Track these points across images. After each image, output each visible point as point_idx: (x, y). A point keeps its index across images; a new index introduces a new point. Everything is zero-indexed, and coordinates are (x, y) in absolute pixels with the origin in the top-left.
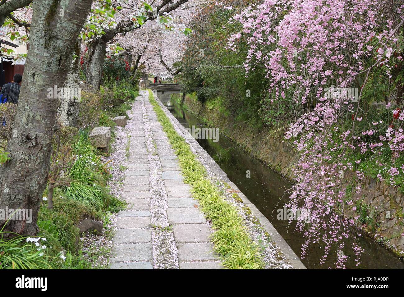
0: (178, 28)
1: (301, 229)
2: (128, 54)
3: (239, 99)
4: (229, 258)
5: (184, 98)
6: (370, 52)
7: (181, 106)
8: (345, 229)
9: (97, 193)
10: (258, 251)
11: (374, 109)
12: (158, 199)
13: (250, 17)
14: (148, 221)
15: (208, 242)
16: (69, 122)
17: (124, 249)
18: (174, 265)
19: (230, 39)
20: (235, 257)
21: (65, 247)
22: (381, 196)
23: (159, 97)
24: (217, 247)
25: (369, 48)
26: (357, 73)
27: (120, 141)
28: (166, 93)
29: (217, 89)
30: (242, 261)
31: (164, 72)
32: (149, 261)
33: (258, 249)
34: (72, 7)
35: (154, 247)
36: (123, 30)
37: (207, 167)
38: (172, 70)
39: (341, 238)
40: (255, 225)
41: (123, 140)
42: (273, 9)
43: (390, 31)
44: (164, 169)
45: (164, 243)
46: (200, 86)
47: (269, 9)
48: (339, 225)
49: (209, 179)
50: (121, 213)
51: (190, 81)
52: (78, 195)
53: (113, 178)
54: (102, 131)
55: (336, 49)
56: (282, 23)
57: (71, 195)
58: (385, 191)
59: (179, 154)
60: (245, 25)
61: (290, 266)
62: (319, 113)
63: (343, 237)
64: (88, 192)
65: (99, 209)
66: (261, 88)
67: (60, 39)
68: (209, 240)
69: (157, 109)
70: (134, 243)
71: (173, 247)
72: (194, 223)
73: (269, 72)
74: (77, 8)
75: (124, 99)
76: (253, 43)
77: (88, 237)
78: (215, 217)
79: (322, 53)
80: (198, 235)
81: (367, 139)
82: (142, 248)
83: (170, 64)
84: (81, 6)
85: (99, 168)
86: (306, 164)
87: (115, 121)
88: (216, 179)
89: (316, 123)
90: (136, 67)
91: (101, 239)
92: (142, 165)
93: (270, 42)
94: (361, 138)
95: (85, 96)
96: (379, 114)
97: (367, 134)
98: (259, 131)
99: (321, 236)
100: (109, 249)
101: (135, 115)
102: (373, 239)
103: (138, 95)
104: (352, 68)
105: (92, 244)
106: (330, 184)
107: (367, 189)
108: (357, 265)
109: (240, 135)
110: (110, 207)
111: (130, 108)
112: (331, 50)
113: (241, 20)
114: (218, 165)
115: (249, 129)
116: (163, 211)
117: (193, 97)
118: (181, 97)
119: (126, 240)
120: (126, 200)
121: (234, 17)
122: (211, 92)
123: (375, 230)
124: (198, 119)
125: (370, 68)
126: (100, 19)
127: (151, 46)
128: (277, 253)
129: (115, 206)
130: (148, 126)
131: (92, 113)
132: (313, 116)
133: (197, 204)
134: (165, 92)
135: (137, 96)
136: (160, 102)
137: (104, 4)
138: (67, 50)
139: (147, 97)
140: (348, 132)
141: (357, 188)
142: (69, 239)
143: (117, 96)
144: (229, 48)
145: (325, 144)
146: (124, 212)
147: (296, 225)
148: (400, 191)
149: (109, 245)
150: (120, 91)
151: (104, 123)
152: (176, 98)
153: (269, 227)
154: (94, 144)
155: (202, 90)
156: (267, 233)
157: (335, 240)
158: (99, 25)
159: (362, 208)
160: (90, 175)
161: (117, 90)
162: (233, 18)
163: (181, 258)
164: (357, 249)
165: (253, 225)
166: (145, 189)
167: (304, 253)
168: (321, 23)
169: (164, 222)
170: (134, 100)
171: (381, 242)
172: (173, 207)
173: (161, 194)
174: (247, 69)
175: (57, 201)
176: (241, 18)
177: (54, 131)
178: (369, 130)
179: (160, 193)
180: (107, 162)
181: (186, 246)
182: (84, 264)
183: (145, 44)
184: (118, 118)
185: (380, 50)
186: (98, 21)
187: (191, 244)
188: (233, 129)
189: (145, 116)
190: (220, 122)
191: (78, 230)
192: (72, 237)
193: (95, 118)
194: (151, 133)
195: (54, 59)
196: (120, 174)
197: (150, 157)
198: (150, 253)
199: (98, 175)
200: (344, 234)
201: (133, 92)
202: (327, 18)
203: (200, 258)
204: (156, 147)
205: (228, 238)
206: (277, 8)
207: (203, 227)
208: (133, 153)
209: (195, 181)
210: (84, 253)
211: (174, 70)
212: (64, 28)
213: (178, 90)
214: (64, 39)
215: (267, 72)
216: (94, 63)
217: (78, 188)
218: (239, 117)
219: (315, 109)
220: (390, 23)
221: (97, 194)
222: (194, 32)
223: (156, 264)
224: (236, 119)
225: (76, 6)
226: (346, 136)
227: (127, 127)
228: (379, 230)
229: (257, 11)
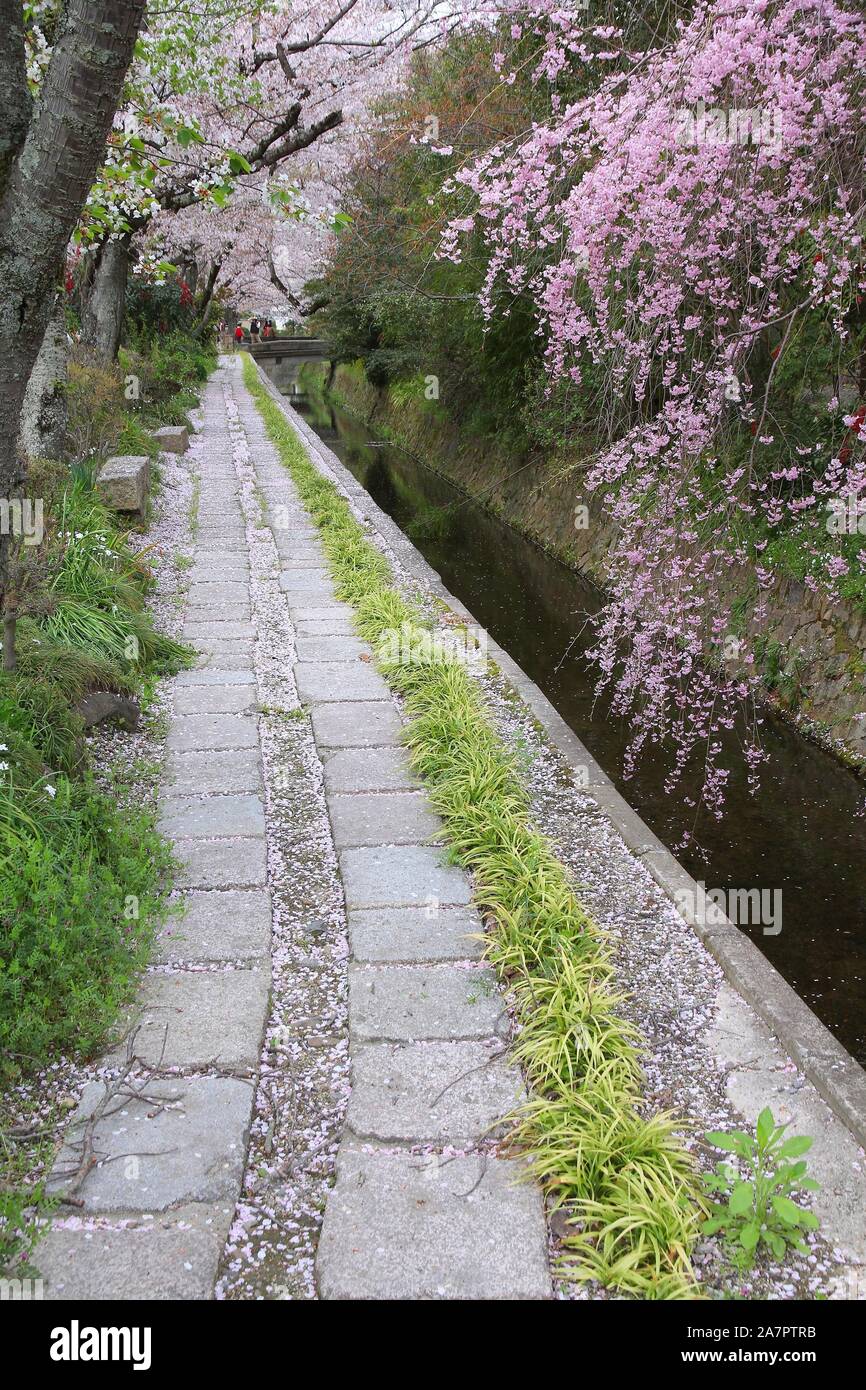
0: (318, 216)
1: (623, 711)
2: (187, 263)
3: (473, 379)
4: (445, 784)
5: (332, 375)
6: (794, 272)
7: (325, 394)
8: (726, 708)
9: (121, 628)
10: (515, 767)
11: (806, 407)
12: (272, 640)
13: (498, 177)
14: (250, 695)
15: (397, 746)
16: (43, 446)
17: (193, 765)
18: (316, 803)
19: (447, 233)
20: (460, 783)
21: (52, 760)
22: (814, 622)
23: (268, 373)
24: (417, 758)
25: (793, 260)
26: (763, 324)
27: (174, 492)
28: (287, 362)
29: (415, 354)
30: (476, 791)
31: (280, 308)
32: (254, 792)
33: (516, 762)
34: (48, 173)
35: (265, 759)
36: (173, 203)
37: (392, 557)
38: (302, 302)
39: (715, 729)
40: (509, 702)
41: (180, 488)
42: (555, 158)
43: (845, 219)
44: (285, 564)
45: (291, 749)
46: (373, 344)
47: (546, 157)
48: (711, 698)
49: (397, 592)
50: (183, 677)
51: (347, 331)
52: (75, 634)
53: (159, 588)
54: (127, 466)
55: (710, 263)
56: (576, 192)
57: (59, 634)
58: (823, 611)
59: (321, 525)
60: (485, 198)
61: (591, 800)
62: (670, 425)
63: (721, 726)
64: (100, 626)
65: (130, 668)
66: (528, 353)
67: (22, 255)
68: (398, 742)
69: (263, 406)
70: (216, 750)
71: (311, 758)
72: (360, 701)
73: (543, 320)
74: (61, 176)
75: (180, 382)
76: (503, 244)
77: (104, 735)
78: (412, 685)
79: (675, 272)
80: (370, 729)
81: (784, 488)
82: (236, 763)
83: (295, 285)
84: (71, 169)
85: (125, 564)
86: (635, 553)
87: (159, 439)
88: (415, 587)
89: (662, 450)
90: (208, 294)
91: (136, 742)
92: (230, 555)
93: (546, 241)
94: (769, 486)
95: (81, 377)
96: (816, 419)
97: (784, 477)
98: (523, 462)
99: (669, 726)
100: (156, 765)
101: (209, 422)
102: (792, 725)
103: (216, 368)
104: (751, 310)
105: (115, 754)
106: (694, 601)
107: (780, 607)
108: (752, 792)
109: (475, 470)
110: (155, 662)
111: (196, 404)
112: (701, 263)
113: (474, 184)
114: (418, 553)
115: (498, 456)
116: (286, 671)
117: (355, 373)
118: (324, 372)
119: (198, 743)
120: (193, 642)
121: (458, 176)
122: (400, 361)
123: (798, 704)
124: (368, 429)
125: (795, 311)
126: (117, 191)
127: (244, 242)
128: (561, 770)
129: (167, 658)
130: (242, 452)
131: (101, 420)
132: (655, 432)
133: (368, 652)
134: (284, 360)
135: (213, 371)
136: (273, 387)
137: (127, 153)
138: (38, 282)
139: (238, 374)
140: (739, 472)
141: (756, 610)
142: (60, 744)
143: (162, 373)
144: (444, 255)
145: (683, 502)
146: (188, 673)
147: (613, 700)
148: (860, 612)
149: (156, 755)
150: (168, 359)
151: (131, 447)
152: (312, 375)
153: (542, 707)
154: (110, 500)
155: (378, 356)
156: (537, 723)
157: (702, 733)
158: (115, 209)
159: (769, 653)
160: (104, 584)
161: (161, 356)
162: (453, 178)
163: (332, 784)
164: (753, 754)
165: (503, 702)
166: (240, 617)
167: (631, 767)
168: (673, 194)
169: (287, 698)
170: (206, 381)
171: (810, 733)
172: (310, 660)
173: (280, 627)
174: (488, 310)
175: (26, 651)
176: (476, 179)
177: (15, 485)
178: (789, 469)
179: (276, 624)
180: (141, 546)
181: (342, 756)
182: (99, 803)
183: (231, 236)
184: (166, 430)
185: (820, 268)
186: (112, 197)
187: (354, 752)
188: (458, 456)
189: (235, 424)
190: (424, 437)
191: (80, 720)
192: (68, 739)
193: (110, 434)
194: (251, 468)
195: (9, 305)
196: (177, 578)
197: (249, 533)
198: (257, 773)
199: (123, 583)
200: (723, 721)
201: (201, 360)
202: (690, 182)
203: (377, 786)
204: (265, 506)
205: (445, 737)
206: (565, 153)
207: (384, 709)
208: (206, 523)
209: (362, 595)
210: (96, 776)
211: (306, 302)
212: (31, 226)
213: (318, 354)
214: (31, 256)
215: (539, 320)
216: (100, 289)
217: (75, 616)
218: (473, 425)
219: (659, 416)
220: (844, 196)
221: (121, 632)
222: (357, 205)
223: (272, 799)
224: (465, 431)
225: (59, 170)
226: (734, 482)
227: (190, 453)
228: (806, 704)
229: (516, 162)
